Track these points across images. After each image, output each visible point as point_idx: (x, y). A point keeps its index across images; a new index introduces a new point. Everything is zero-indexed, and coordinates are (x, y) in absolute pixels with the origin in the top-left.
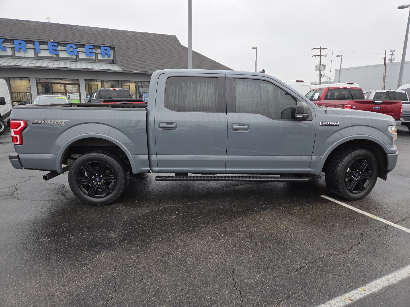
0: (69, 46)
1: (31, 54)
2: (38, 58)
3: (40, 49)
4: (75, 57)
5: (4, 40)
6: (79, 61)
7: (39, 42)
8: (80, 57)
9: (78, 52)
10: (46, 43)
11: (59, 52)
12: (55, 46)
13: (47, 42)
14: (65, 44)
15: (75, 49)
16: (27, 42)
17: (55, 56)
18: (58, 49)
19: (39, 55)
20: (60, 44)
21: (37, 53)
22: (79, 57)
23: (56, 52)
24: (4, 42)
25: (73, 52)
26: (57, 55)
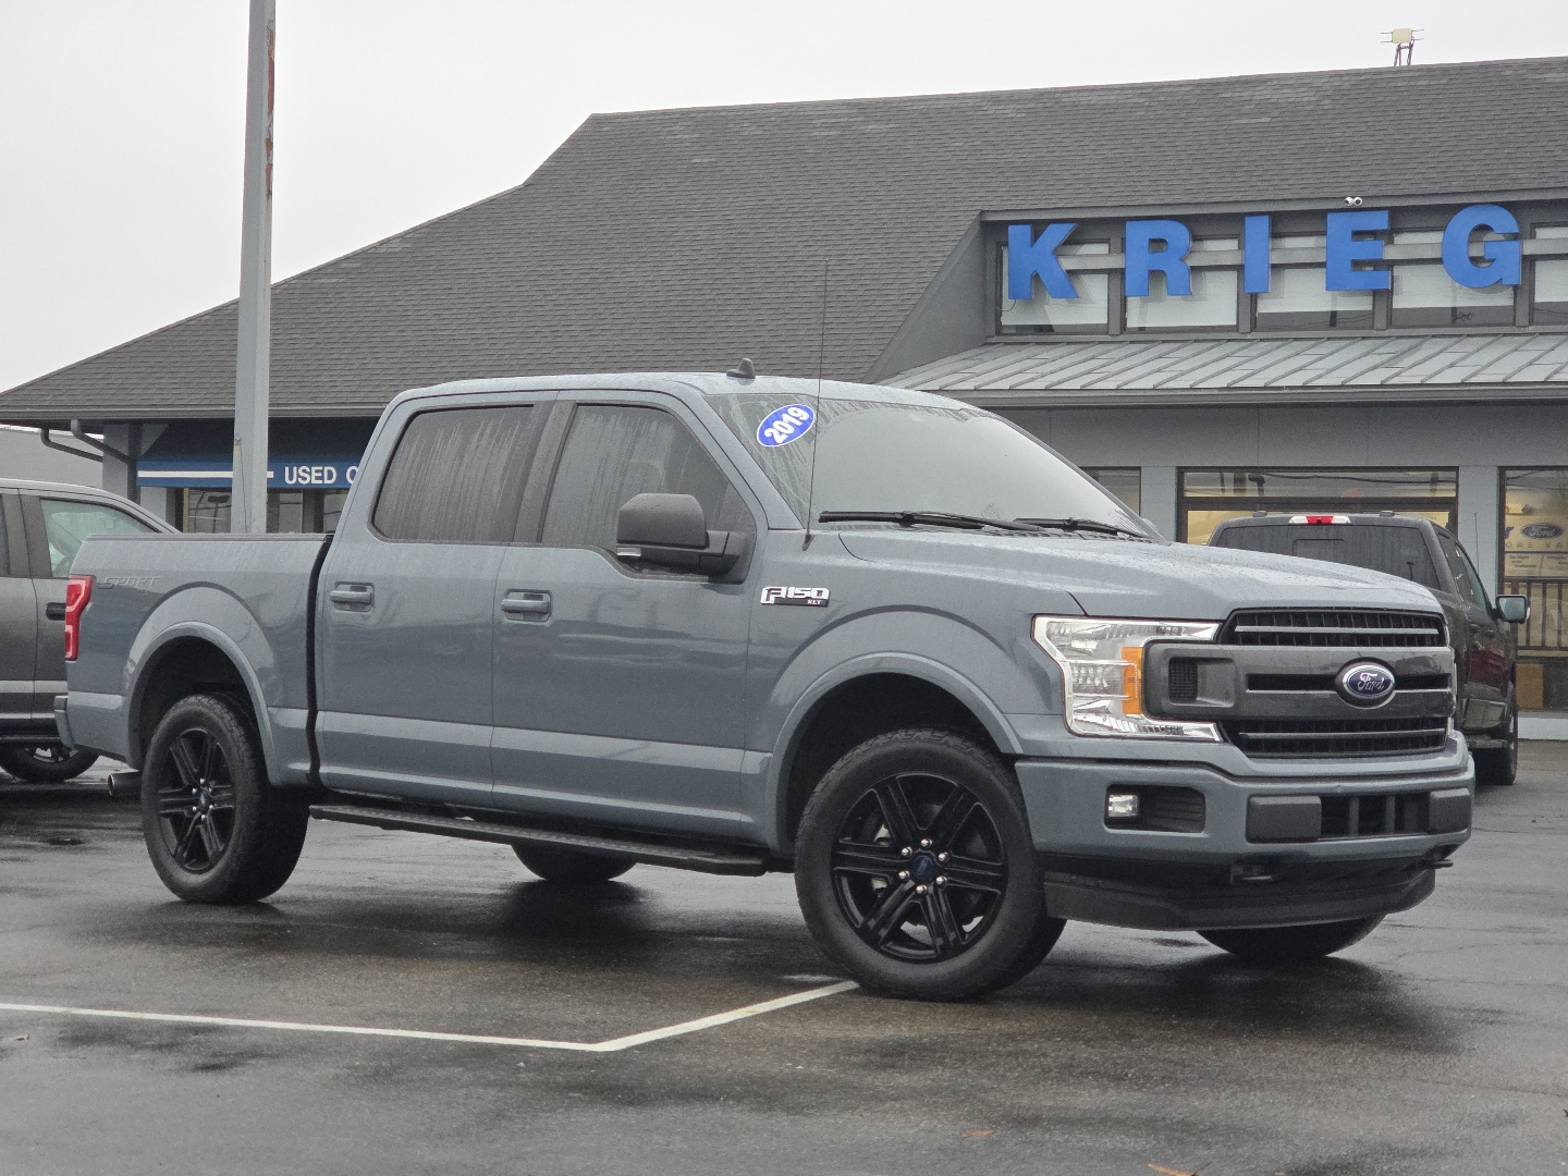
0: (1464, 222)
1: (1218, 304)
2: (1255, 325)
3: (1274, 267)
4: (1503, 300)
5: (1071, 226)
6: (1531, 329)
7: (1275, 217)
8: (1541, 297)
9: (1529, 262)
10: (1312, 221)
11: (1398, 271)
12: (1374, 234)
13: (1322, 215)
14: (1435, 215)
15: (1516, 237)
16: (1201, 226)
17: (1363, 304)
18: (1390, 253)
19: (1265, 307)
20: (1403, 218)
21: (1254, 298)
22: (1539, 299)
23: (1380, 279)
24: (1073, 240)
25: (1492, 261)
26: (1383, 295)
